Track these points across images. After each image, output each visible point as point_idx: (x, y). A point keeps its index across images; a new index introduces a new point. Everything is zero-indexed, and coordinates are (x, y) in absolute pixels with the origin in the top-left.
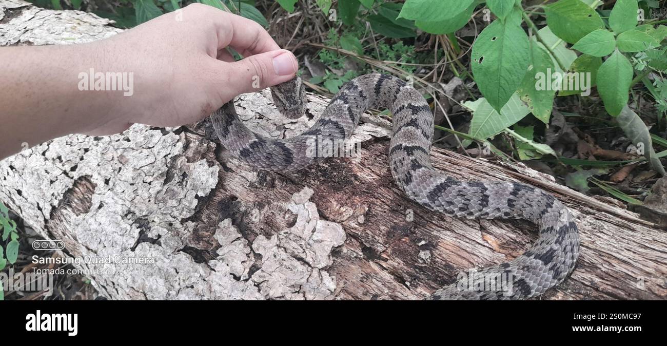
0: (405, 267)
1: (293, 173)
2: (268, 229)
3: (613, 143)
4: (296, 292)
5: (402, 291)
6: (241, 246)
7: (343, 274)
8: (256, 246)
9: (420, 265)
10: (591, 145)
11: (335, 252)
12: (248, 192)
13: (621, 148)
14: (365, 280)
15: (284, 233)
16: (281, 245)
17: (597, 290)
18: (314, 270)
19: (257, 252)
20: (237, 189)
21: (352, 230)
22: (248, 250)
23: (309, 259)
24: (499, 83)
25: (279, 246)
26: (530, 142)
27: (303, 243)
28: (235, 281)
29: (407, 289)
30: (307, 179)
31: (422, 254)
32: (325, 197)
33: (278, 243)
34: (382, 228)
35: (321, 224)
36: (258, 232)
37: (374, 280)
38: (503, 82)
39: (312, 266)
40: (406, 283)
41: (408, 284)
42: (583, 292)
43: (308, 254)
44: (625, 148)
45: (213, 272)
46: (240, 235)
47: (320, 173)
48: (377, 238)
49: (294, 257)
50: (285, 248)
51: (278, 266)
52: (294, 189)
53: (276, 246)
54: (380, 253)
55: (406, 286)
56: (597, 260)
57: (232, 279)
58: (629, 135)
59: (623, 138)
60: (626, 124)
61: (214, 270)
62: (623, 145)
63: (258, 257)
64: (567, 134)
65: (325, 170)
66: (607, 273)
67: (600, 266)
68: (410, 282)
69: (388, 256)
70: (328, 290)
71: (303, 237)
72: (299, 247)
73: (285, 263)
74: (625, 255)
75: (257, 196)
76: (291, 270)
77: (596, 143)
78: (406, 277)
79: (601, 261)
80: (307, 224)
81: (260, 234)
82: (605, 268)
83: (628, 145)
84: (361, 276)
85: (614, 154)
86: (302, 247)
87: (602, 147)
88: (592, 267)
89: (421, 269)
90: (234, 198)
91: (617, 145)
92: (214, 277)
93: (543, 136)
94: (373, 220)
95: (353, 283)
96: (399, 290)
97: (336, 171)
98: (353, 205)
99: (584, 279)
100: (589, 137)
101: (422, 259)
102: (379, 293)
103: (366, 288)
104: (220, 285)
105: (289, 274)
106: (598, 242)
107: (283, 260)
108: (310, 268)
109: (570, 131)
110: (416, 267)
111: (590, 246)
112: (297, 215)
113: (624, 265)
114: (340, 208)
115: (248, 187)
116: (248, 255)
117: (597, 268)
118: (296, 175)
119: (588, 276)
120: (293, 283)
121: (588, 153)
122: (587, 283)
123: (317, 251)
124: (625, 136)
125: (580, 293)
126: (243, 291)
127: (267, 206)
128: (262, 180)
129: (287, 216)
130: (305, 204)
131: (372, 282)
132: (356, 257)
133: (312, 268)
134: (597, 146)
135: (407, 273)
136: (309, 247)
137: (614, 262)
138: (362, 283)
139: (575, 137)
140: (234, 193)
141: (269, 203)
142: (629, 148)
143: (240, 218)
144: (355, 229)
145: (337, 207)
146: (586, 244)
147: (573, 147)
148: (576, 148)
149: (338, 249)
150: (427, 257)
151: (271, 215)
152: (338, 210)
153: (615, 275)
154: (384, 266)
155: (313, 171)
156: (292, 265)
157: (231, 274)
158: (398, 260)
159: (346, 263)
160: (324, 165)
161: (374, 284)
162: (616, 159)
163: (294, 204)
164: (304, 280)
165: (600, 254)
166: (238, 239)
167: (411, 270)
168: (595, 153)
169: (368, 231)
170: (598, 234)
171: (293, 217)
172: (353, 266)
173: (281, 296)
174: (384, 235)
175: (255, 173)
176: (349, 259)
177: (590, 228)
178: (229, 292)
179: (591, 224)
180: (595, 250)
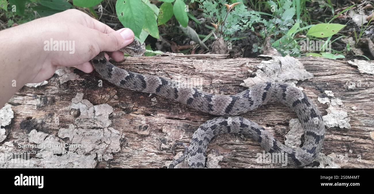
0: (147, 109)
1: (64, 90)
2: (63, 124)
3: (184, 42)
4: (100, 144)
5: (151, 119)
6: (52, 138)
7: (119, 125)
8: (61, 135)
9: (154, 105)
10: (176, 46)
11: (111, 117)
12: (38, 111)
13: (188, 44)
14: (131, 123)
15: (77, 120)
16: (78, 127)
17: (222, 84)
18: (105, 129)
19: (63, 138)
20: (29, 113)
21: (114, 104)
22: (57, 139)
23: (99, 126)
24: (135, 24)
25: (77, 128)
26: (152, 51)
27: (91, 120)
28: (59, 157)
29: (153, 117)
30: (74, 90)
31: (152, 100)
32: (90, 95)
33: (76, 126)
34: (128, 97)
35: (96, 107)
36: (57, 128)
37: (136, 121)
38: (136, 22)
39: (103, 127)
40: (151, 115)
41: (152, 115)
42: (218, 86)
43: (97, 123)
44: (189, 43)
45: (41, 159)
46: (47, 135)
47: (81, 85)
48: (128, 102)
49: (89, 129)
50: (81, 127)
51: (82, 137)
52: (69, 98)
53: (75, 129)
54: (132, 108)
55: (152, 116)
56: (217, 74)
57: (57, 156)
58: (189, 37)
59: (187, 39)
60: (187, 32)
61: (42, 158)
62: (188, 43)
63: (66, 139)
64: (165, 44)
65: (83, 82)
66: (223, 77)
67: (219, 76)
68: (153, 114)
69: (137, 108)
70: (117, 134)
71: (89, 117)
72: (90, 123)
73: (85, 134)
74: (225, 69)
75: (46, 111)
76: (91, 135)
77: (177, 45)
78: (149, 112)
79: (219, 74)
80: (88, 111)
81: (59, 129)
82: (221, 75)
83: (190, 42)
84: (129, 122)
85: (186, 47)
86: (92, 122)
87: (180, 45)
88: (217, 77)
89: (154, 106)
90: (29, 118)
91: (186, 43)
92: (44, 161)
93: (156, 47)
94: (121, 95)
95: (127, 127)
96: (149, 119)
97: (89, 80)
98: (108, 93)
99: (217, 82)
100: (174, 43)
101: (153, 102)
102: (141, 125)
103: (133, 126)
104: (50, 163)
105: (91, 137)
106: (214, 68)
107: (84, 133)
108: (102, 130)
109: (166, 42)
110: (152, 107)
111: (213, 70)
112: (79, 109)
113: (226, 72)
114: (102, 96)
115: (37, 108)
116: (59, 141)
117: (218, 77)
118: (66, 90)
119: (217, 80)
120: (96, 140)
121: (176, 50)
122: (218, 83)
123: (101, 120)
124: (188, 38)
125: (218, 87)
126: (67, 158)
127: (55, 113)
128: (45, 102)
129: (72, 113)
130: (82, 102)
131: (135, 122)
132: (122, 115)
133: (103, 129)
134: (179, 46)
135: (149, 111)
136: (95, 120)
137: (223, 73)
138: (131, 125)
139: (169, 44)
140: (28, 116)
141: (56, 111)
142: (191, 43)
143: (40, 126)
144: (115, 103)
145: (100, 97)
146: (211, 70)
147: (169, 49)
148: (171, 49)
149: (111, 115)
150: (155, 100)
151: (61, 116)
152: (101, 98)
153: (225, 77)
154: (137, 113)
155: (76, 84)
156: (91, 133)
157: (54, 155)
158: (142, 107)
159: (118, 120)
160: (82, 79)
161: (137, 122)
162: (188, 49)
163: (75, 104)
164: (102, 136)
165: (217, 71)
166: (47, 137)
167: (151, 109)
168: (179, 48)
169: (122, 101)
170: (213, 65)
171: (77, 111)
172: (122, 120)
173: (93, 149)
174: (130, 100)
175: (38, 100)
176: (118, 117)
177: (209, 64)
178: (58, 164)
179: (209, 63)
180: (215, 71)
